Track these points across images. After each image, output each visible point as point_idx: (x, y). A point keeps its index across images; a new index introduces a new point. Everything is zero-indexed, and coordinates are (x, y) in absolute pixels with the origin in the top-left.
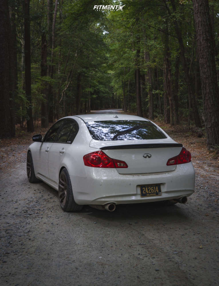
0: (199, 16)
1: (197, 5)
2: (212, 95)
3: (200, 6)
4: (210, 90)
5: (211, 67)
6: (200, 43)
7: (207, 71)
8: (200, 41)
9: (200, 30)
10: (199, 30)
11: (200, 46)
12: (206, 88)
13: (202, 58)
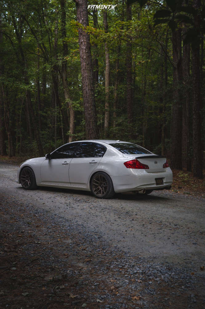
0: (86, 72)
1: (85, 64)
2: (94, 130)
3: (87, 64)
4: (93, 127)
5: (94, 110)
6: (86, 92)
7: (91, 113)
8: (86, 91)
9: (87, 82)
10: (85, 83)
11: (86, 94)
12: (90, 125)
13: (87, 103)
